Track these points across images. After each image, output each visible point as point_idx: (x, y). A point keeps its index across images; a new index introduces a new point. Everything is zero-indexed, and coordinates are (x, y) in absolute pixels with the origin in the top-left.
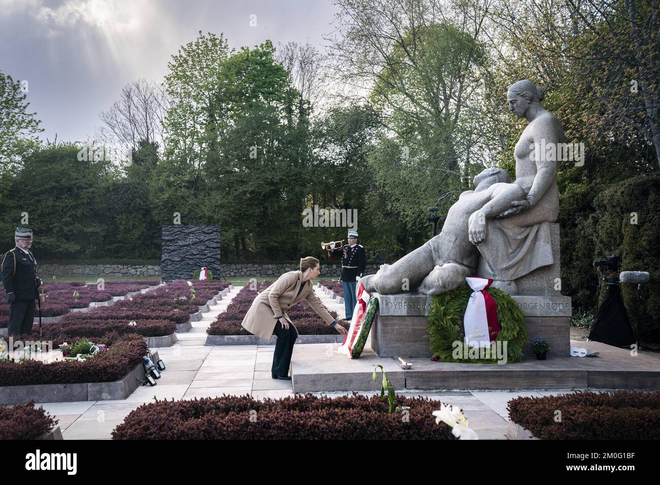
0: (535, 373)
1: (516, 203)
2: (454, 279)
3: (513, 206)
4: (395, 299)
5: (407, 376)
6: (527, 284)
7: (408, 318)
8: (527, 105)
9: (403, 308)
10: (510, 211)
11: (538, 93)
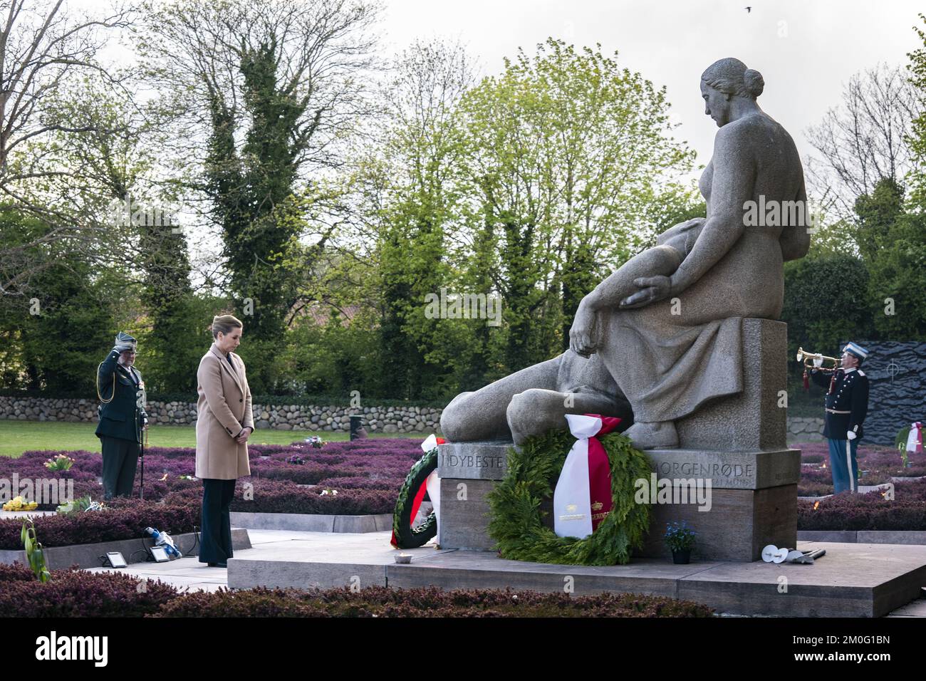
0: (590, 580)
1: (641, 281)
2: (529, 415)
3: (639, 288)
4: (463, 450)
5: (389, 574)
6: (700, 429)
7: (483, 482)
8: (725, 104)
9: (475, 465)
10: (636, 296)
11: (746, 81)
